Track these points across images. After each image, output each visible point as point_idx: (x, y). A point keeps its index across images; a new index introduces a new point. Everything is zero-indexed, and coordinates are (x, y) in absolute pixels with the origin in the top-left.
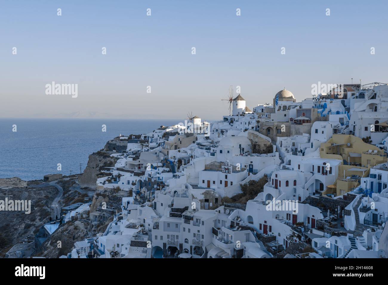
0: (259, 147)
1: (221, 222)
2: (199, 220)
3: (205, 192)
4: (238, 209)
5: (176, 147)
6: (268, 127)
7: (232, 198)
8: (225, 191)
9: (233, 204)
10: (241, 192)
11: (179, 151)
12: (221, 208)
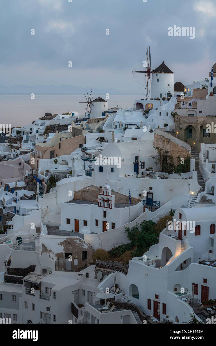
0: (171, 161)
1: (86, 293)
2: (49, 290)
3: (65, 241)
4: (117, 271)
5: (52, 155)
6: (187, 125)
7: (110, 252)
8: (100, 240)
9: (109, 263)
10: (127, 241)
11: (56, 162)
12: (91, 269)
